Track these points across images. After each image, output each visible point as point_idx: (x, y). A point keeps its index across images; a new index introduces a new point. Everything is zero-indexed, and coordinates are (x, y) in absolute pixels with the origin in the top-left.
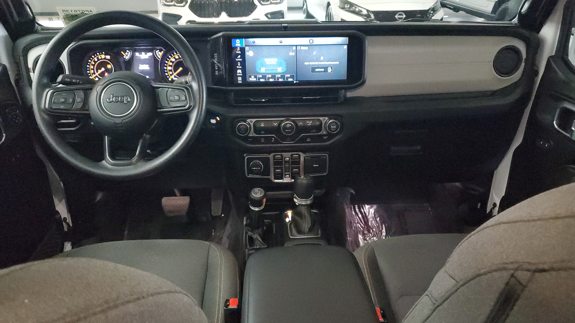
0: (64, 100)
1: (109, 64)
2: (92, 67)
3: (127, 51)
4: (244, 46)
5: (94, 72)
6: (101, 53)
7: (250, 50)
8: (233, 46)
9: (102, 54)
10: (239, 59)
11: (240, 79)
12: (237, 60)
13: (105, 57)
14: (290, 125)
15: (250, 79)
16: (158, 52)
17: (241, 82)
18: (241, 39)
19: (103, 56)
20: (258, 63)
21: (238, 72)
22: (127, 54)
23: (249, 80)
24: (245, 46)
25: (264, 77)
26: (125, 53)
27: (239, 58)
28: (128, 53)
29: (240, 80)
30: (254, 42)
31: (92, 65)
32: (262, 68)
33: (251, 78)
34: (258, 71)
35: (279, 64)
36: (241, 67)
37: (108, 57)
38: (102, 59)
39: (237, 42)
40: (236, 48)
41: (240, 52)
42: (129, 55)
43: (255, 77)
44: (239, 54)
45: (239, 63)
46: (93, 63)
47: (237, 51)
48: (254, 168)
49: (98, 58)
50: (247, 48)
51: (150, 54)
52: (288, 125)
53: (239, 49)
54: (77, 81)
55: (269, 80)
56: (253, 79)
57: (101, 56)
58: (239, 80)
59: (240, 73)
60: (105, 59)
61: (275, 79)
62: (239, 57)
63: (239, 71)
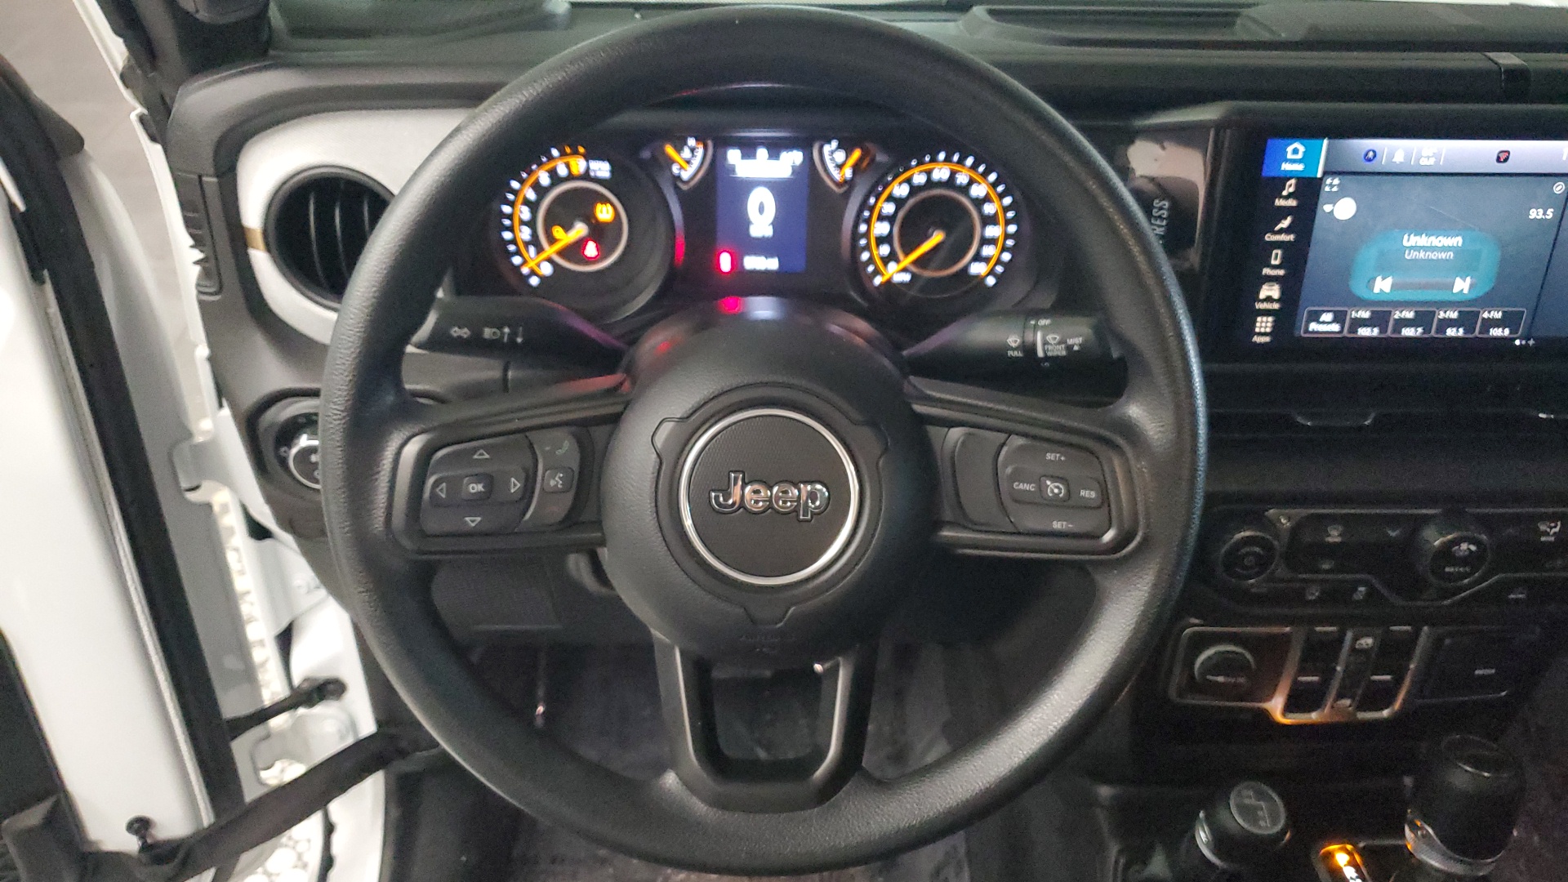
0: (479, 487)
1: (605, 200)
2: (525, 213)
3: (691, 142)
4: (1319, 175)
5: (534, 235)
6: (568, 150)
7: (1342, 193)
8: (1268, 171)
9: (575, 153)
10: (1281, 233)
11: (1264, 324)
12: (1269, 237)
13: (588, 169)
14: (1473, 548)
15: (1313, 326)
16: (832, 152)
17: (1267, 339)
18: (1314, 142)
19: (579, 165)
20: (1368, 256)
21: (1262, 295)
22: (686, 153)
23: (1307, 331)
24: (1325, 173)
25: (1379, 319)
26: (679, 150)
27: (1281, 231)
28: (693, 150)
29: (1263, 330)
30: (1371, 155)
31: (526, 202)
32: (1379, 279)
33: (1319, 322)
34: (1359, 289)
35: (1464, 262)
36: (1281, 272)
37: (602, 169)
38: (571, 177)
39: (1290, 156)
40: (1282, 181)
41: (1292, 203)
42: (696, 162)
43: (1339, 318)
44: (1284, 212)
45: (1279, 252)
46: (531, 195)
47: (1281, 197)
48: (1221, 679)
49: (553, 173)
50: (1332, 184)
51: (794, 158)
52: (1464, 546)
53: (1290, 187)
54: (503, 334)
55: (1400, 332)
56: (1326, 325)
57: (568, 166)
58: (1257, 330)
59: (1269, 299)
60: (586, 176)
61: (1427, 330)
62: (1286, 223)
63: (1271, 291)
